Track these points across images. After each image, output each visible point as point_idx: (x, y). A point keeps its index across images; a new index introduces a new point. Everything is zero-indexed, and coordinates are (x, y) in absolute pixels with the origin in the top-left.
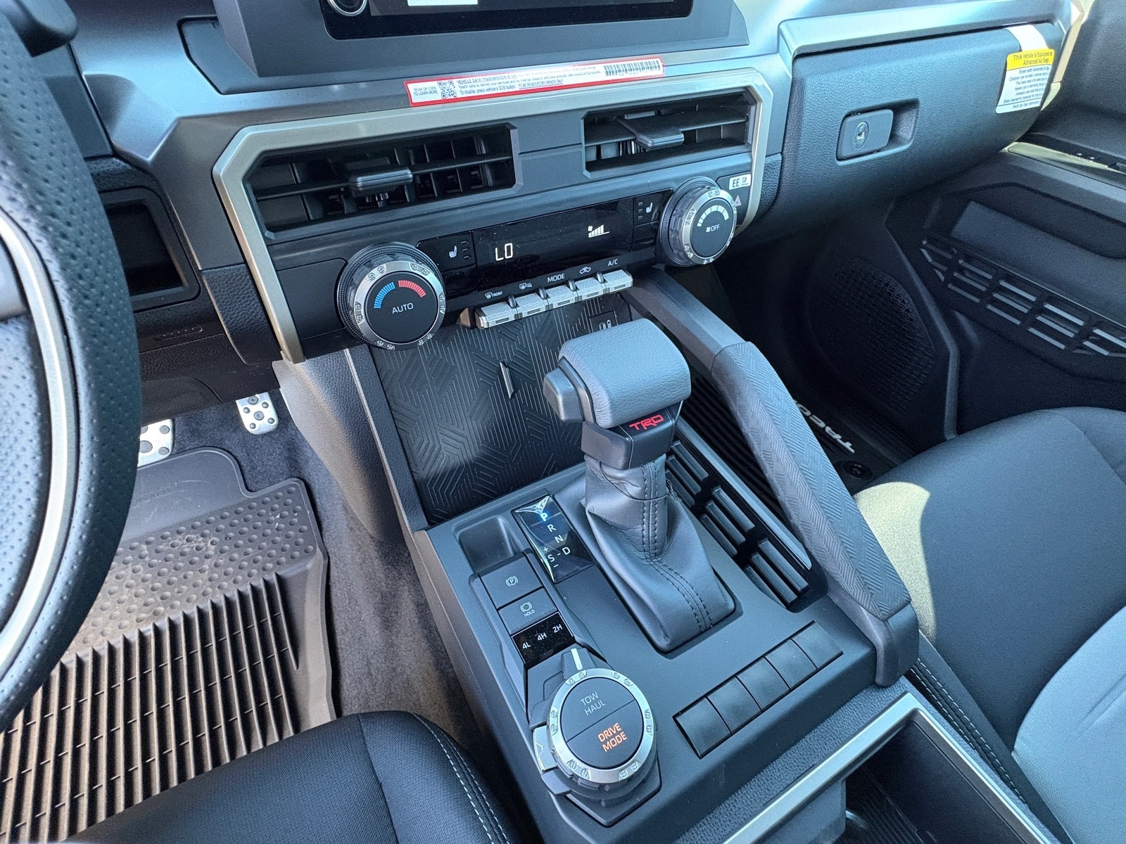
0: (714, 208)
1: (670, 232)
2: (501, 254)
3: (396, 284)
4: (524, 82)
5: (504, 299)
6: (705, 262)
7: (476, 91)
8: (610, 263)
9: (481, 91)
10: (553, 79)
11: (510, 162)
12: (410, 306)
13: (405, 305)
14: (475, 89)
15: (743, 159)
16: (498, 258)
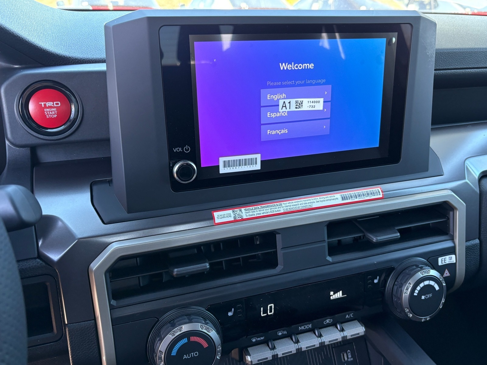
0: (427, 283)
1: (393, 296)
2: (265, 311)
3: (189, 339)
4: (287, 208)
5: (265, 342)
6: (423, 320)
8: (347, 316)
9: (259, 214)
10: (306, 205)
11: (276, 252)
12: (196, 354)
13: (192, 353)
14: (255, 213)
15: (448, 244)
16: (263, 314)
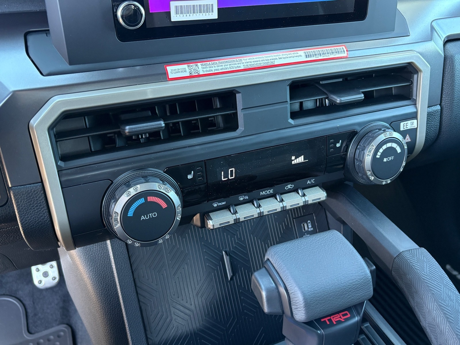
0: (389, 145)
1: (355, 160)
2: (226, 176)
3: (146, 199)
4: (247, 64)
5: (227, 207)
6: (384, 183)
7: (213, 70)
8: (309, 182)
9: (216, 70)
10: (268, 61)
11: (236, 114)
12: (155, 215)
13: (151, 214)
14: (213, 69)
15: (410, 109)
16: (224, 179)
